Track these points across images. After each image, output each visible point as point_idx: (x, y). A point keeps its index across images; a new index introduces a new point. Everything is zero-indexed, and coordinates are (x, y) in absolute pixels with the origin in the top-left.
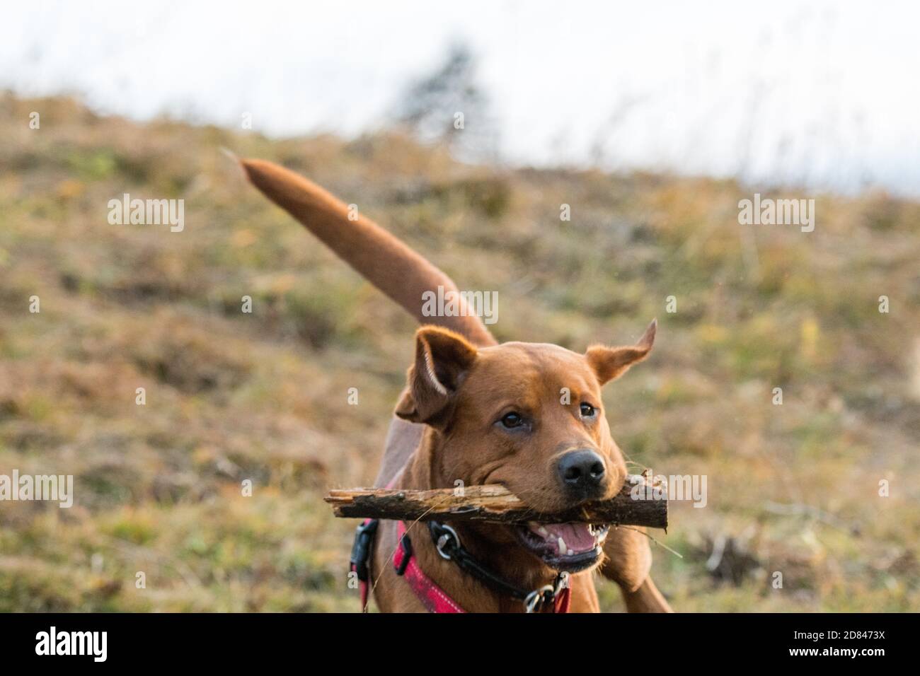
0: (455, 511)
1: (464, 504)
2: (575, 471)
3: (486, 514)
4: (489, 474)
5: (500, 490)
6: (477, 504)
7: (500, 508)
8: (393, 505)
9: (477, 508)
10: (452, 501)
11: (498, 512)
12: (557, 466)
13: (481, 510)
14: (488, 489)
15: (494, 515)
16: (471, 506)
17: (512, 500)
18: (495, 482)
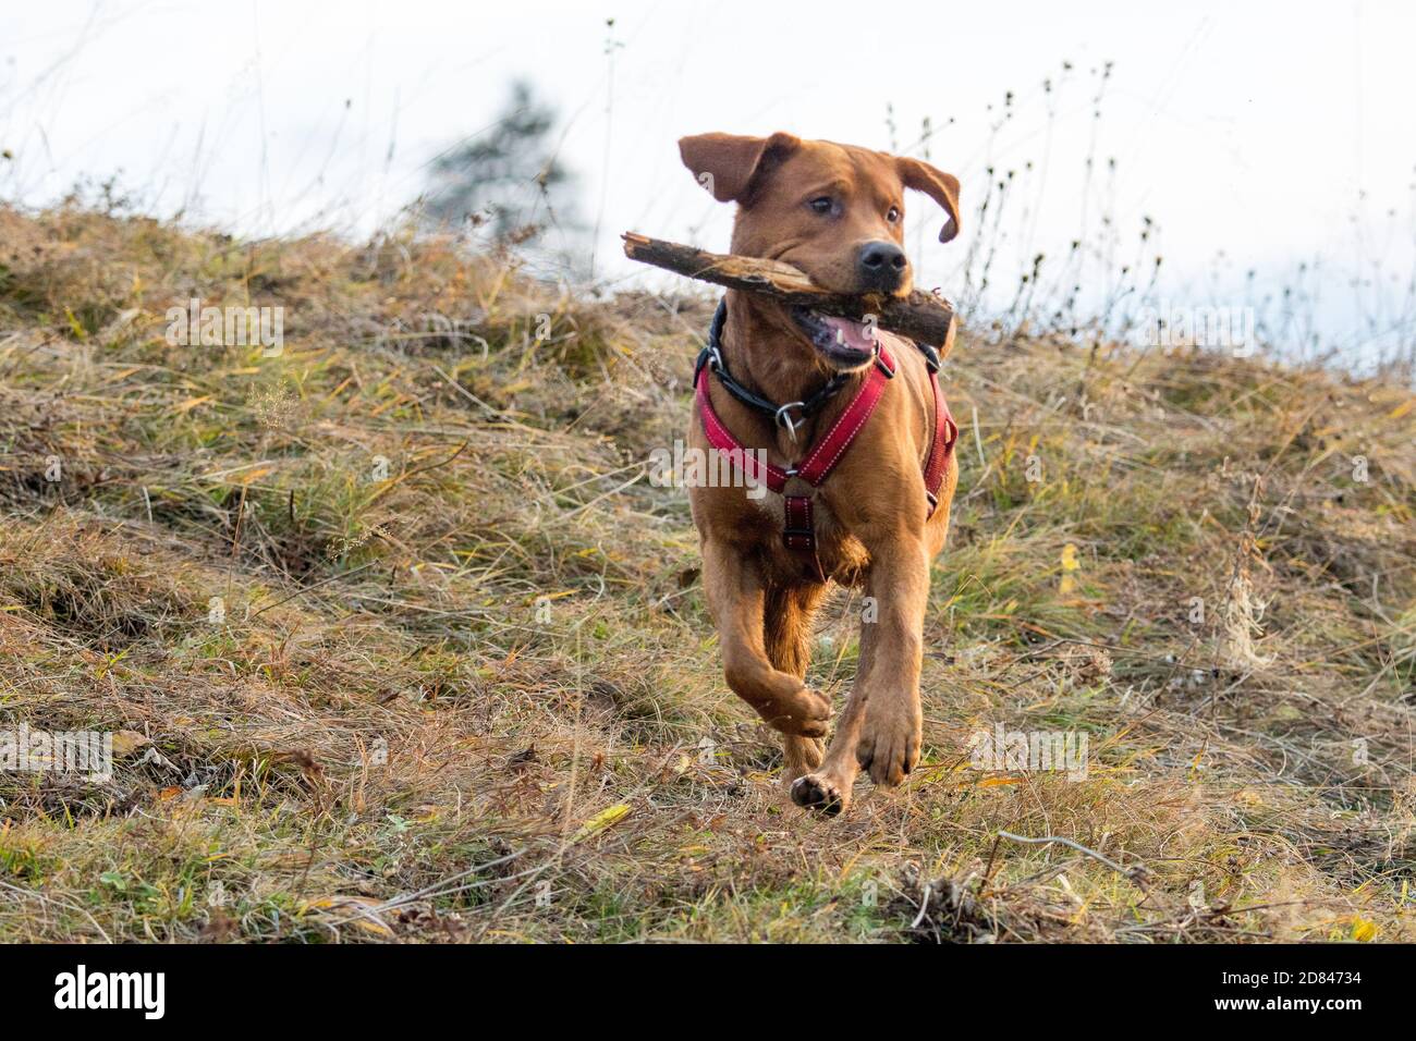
0: (744, 279)
1: (755, 274)
2: (877, 258)
3: (774, 290)
4: (783, 252)
5: (791, 270)
6: (768, 277)
7: (789, 287)
8: (687, 256)
9: (767, 281)
10: (745, 269)
11: (786, 291)
12: (858, 250)
13: (770, 284)
14: (780, 266)
15: (781, 292)
16: (762, 278)
17: (802, 282)
18: (788, 262)
